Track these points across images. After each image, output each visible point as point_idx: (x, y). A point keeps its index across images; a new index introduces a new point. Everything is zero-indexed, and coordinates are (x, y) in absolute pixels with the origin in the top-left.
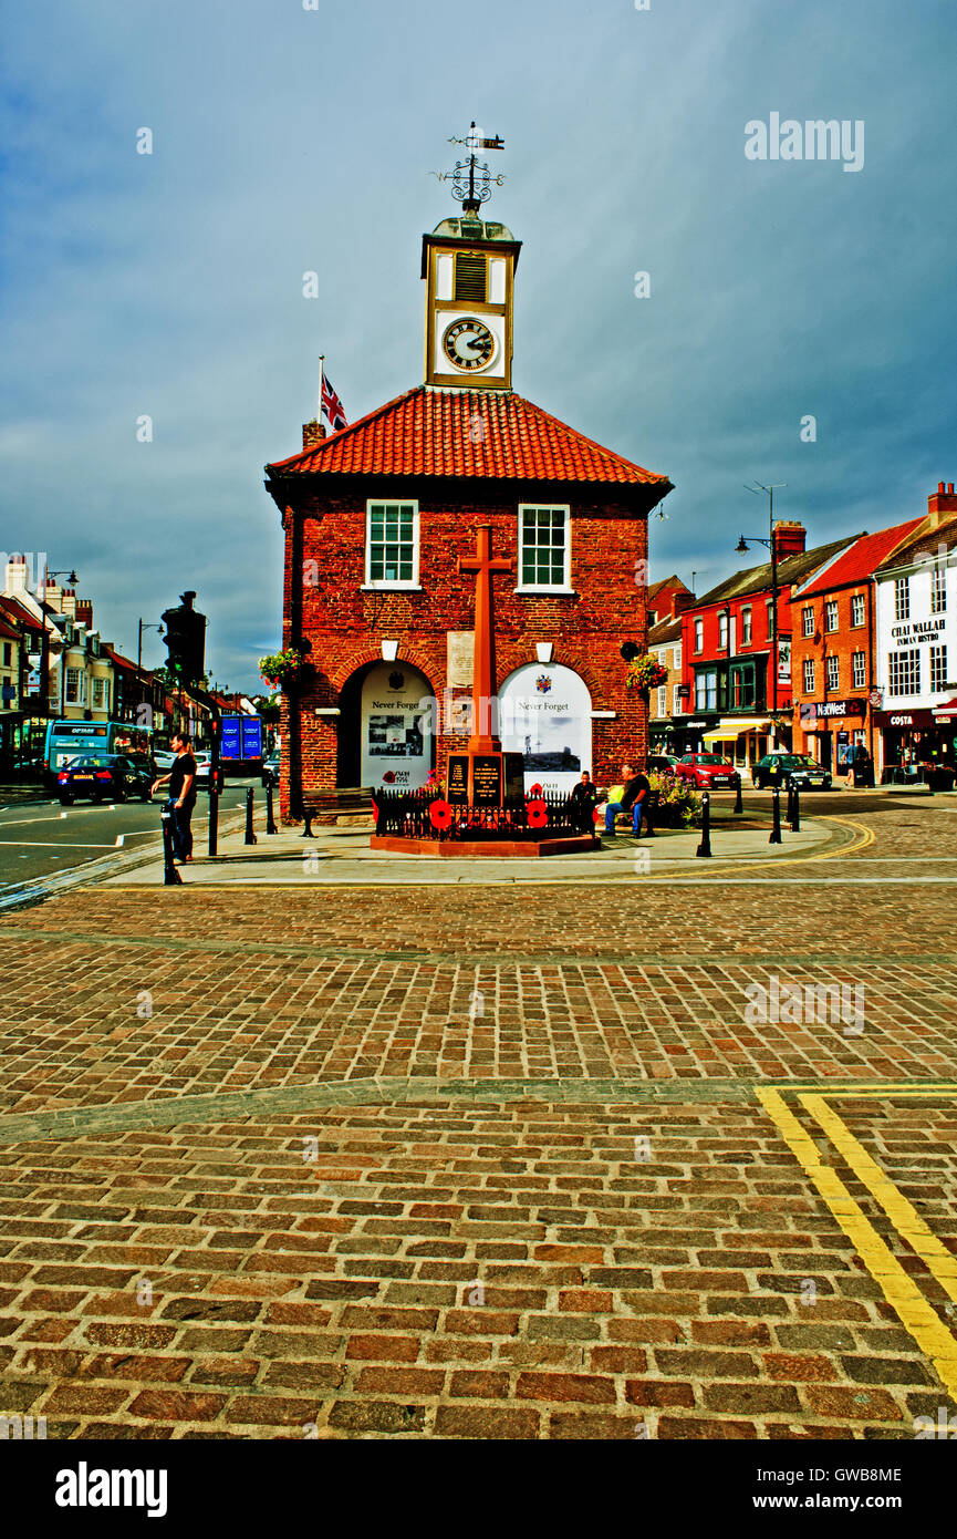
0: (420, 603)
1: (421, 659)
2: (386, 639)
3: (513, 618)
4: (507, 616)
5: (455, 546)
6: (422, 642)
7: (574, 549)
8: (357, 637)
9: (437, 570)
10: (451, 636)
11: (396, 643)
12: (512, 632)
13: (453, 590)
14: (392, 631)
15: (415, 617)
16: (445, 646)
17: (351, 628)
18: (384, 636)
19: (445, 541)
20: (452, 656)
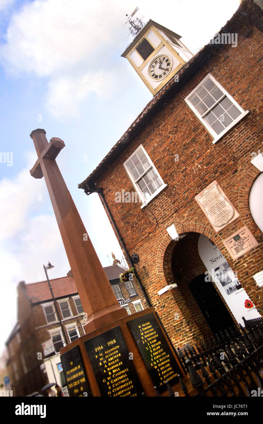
0: (171, 193)
1: (192, 226)
2: (168, 226)
3: (225, 160)
4: (221, 162)
5: (169, 150)
6: (185, 215)
7: (229, 91)
8: (155, 236)
9: (168, 169)
10: (200, 199)
11: (173, 225)
12: (230, 167)
13: (182, 172)
14: (168, 219)
15: (174, 203)
16: (199, 208)
17: (149, 233)
18: (166, 226)
19: (163, 151)
20: (206, 210)
